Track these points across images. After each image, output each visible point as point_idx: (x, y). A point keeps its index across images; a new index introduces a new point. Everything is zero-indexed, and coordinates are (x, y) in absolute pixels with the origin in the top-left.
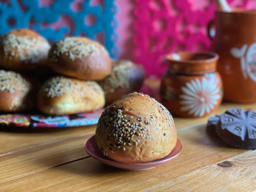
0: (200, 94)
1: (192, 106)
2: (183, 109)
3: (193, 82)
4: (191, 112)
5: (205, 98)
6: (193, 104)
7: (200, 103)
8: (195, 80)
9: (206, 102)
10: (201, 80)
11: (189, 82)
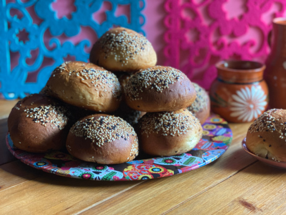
0: (249, 101)
1: (242, 112)
2: (233, 115)
3: (243, 90)
4: (240, 118)
5: (254, 105)
6: (243, 110)
7: (249, 109)
8: (244, 88)
9: (255, 108)
10: (250, 88)
11: (240, 90)
